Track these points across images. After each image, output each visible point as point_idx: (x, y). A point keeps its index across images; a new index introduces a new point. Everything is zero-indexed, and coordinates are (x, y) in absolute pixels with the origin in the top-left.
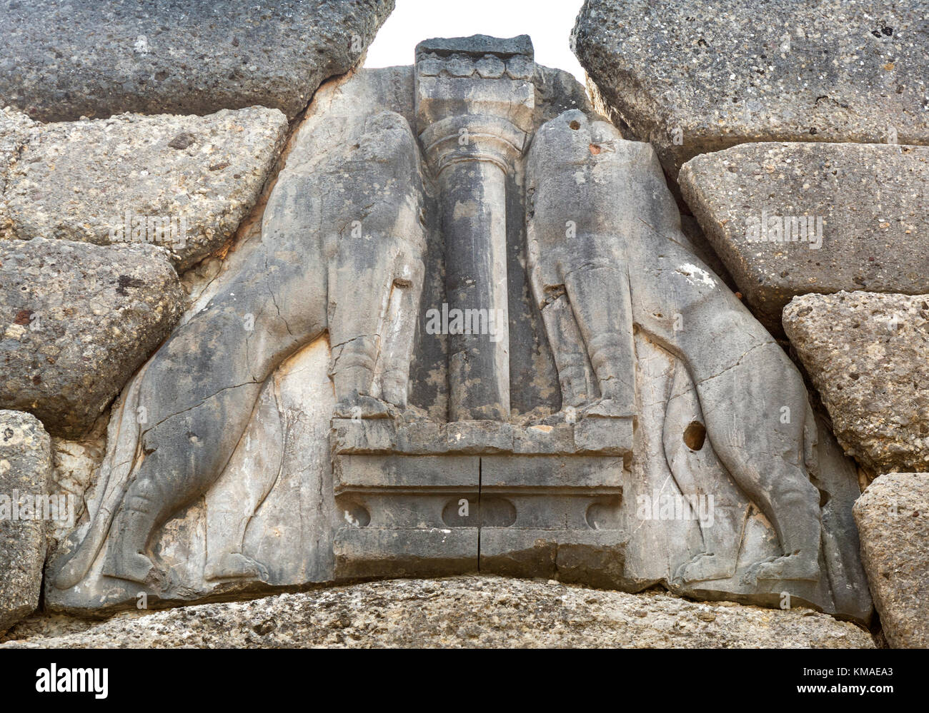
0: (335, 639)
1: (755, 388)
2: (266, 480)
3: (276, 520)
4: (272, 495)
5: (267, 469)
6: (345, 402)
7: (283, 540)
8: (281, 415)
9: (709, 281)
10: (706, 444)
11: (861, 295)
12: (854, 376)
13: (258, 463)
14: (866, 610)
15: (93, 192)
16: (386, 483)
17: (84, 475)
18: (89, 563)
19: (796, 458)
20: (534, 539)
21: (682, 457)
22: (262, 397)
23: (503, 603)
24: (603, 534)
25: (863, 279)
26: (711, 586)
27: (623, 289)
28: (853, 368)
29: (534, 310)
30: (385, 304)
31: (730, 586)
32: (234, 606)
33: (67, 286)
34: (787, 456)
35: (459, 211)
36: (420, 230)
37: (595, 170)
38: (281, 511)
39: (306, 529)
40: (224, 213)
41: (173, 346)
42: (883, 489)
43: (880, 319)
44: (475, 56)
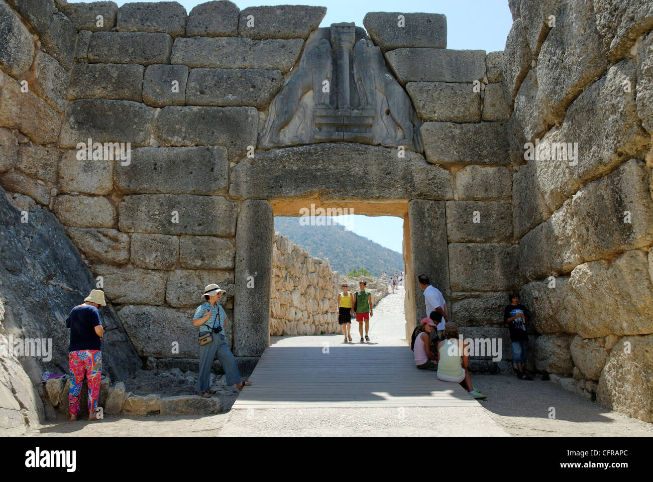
1: (400, 102)
2: (300, 121)
3: (302, 129)
4: (302, 124)
5: (301, 118)
6: (316, 105)
7: (304, 134)
8: (303, 107)
9: (391, 78)
10: (390, 114)
11: (422, 83)
12: (420, 101)
13: (299, 117)
14: (422, 150)
16: (325, 122)
17: (264, 119)
18: (266, 138)
19: (408, 118)
20: (353, 135)
21: (384, 117)
22: (300, 103)
23: (348, 149)
24: (368, 135)
25: (423, 79)
26: (391, 145)
27: (373, 80)
28: (420, 99)
29: (355, 84)
32: (295, 149)
33: (261, 80)
34: (406, 117)
35: (340, 62)
36: (332, 66)
37: (368, 53)
38: (304, 127)
39: (309, 131)
41: (283, 92)
42: (426, 126)
43: (426, 88)
44: (343, 27)
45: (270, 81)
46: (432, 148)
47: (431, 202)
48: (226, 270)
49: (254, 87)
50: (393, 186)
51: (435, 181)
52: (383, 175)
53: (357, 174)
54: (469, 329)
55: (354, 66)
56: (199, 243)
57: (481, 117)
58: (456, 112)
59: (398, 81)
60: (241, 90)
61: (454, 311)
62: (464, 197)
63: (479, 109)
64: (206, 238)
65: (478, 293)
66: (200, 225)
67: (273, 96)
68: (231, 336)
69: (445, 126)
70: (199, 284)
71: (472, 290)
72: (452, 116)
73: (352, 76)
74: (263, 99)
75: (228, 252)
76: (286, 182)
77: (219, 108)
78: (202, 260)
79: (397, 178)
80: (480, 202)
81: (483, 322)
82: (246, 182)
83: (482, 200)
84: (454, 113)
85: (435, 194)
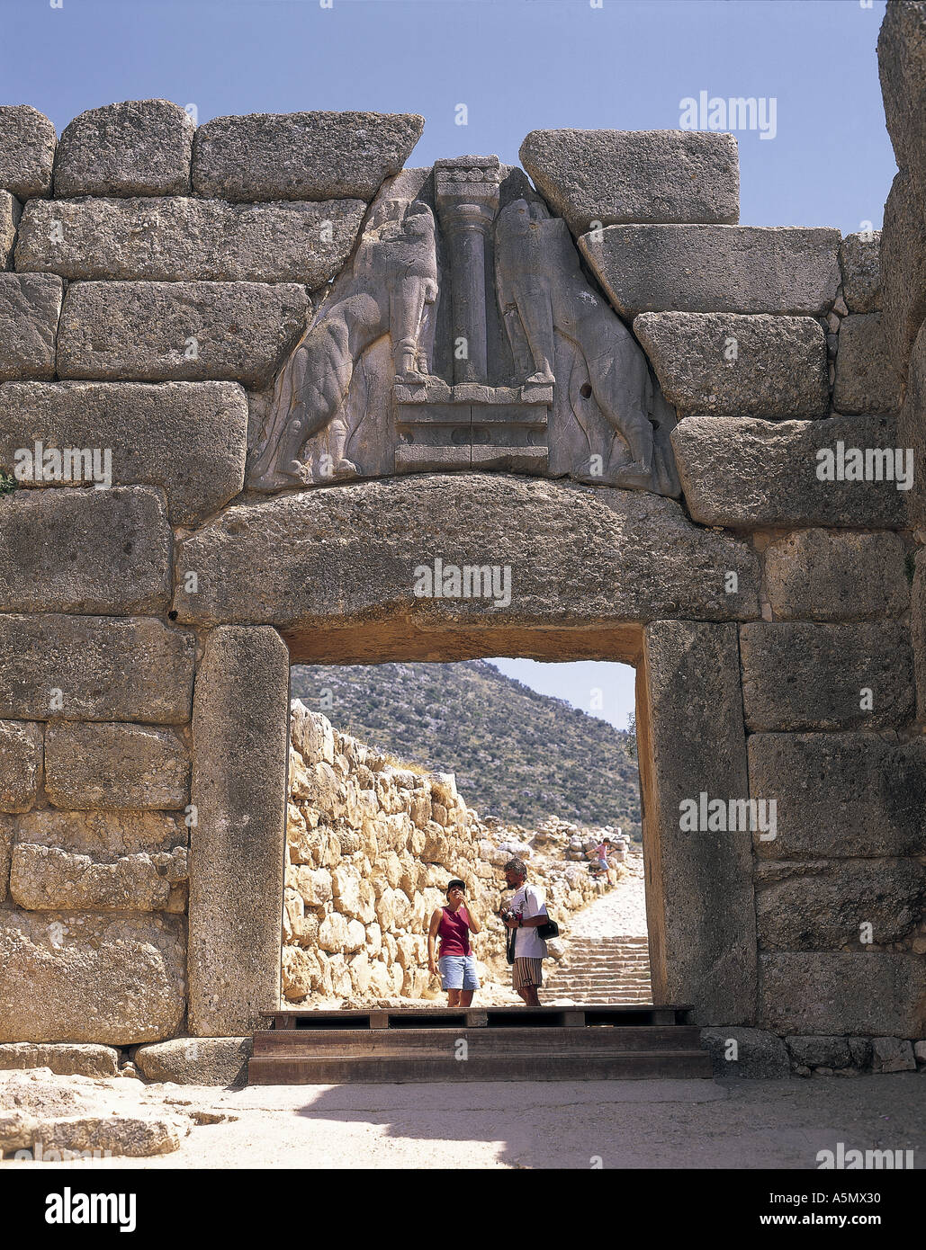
1: (618, 366)
2: (359, 417)
3: (364, 438)
4: (362, 424)
5: (360, 410)
7: (368, 450)
8: (365, 377)
9: (594, 301)
10: (592, 397)
11: (675, 315)
12: (671, 362)
13: (355, 406)
14: (676, 495)
16: (422, 420)
18: (267, 463)
19: (639, 406)
20: (499, 453)
21: (577, 407)
22: (356, 369)
23: (483, 489)
24: (536, 452)
25: (676, 304)
26: (594, 478)
27: (547, 308)
30: (420, 316)
32: (344, 490)
37: (533, 239)
38: (367, 433)
39: (380, 444)
40: (334, 264)
42: (687, 424)
43: (685, 328)
44: (467, 169)
47: (701, 627)
48: (166, 812)
49: (235, 329)
54: (803, 956)
55: (498, 269)
56: (96, 742)
57: (831, 402)
58: (763, 390)
59: (613, 309)
60: (201, 337)
61: (764, 909)
62: (787, 612)
63: (825, 382)
64: (113, 728)
65: (825, 863)
66: (97, 693)
67: (286, 351)
68: (182, 985)
69: (737, 427)
70: (98, 848)
71: (811, 857)
73: (491, 294)
74: (259, 361)
75: (171, 762)
76: (324, 579)
77: (145, 386)
78: (105, 785)
80: (828, 626)
81: (838, 938)
83: (835, 619)
84: (759, 393)
85: (711, 604)
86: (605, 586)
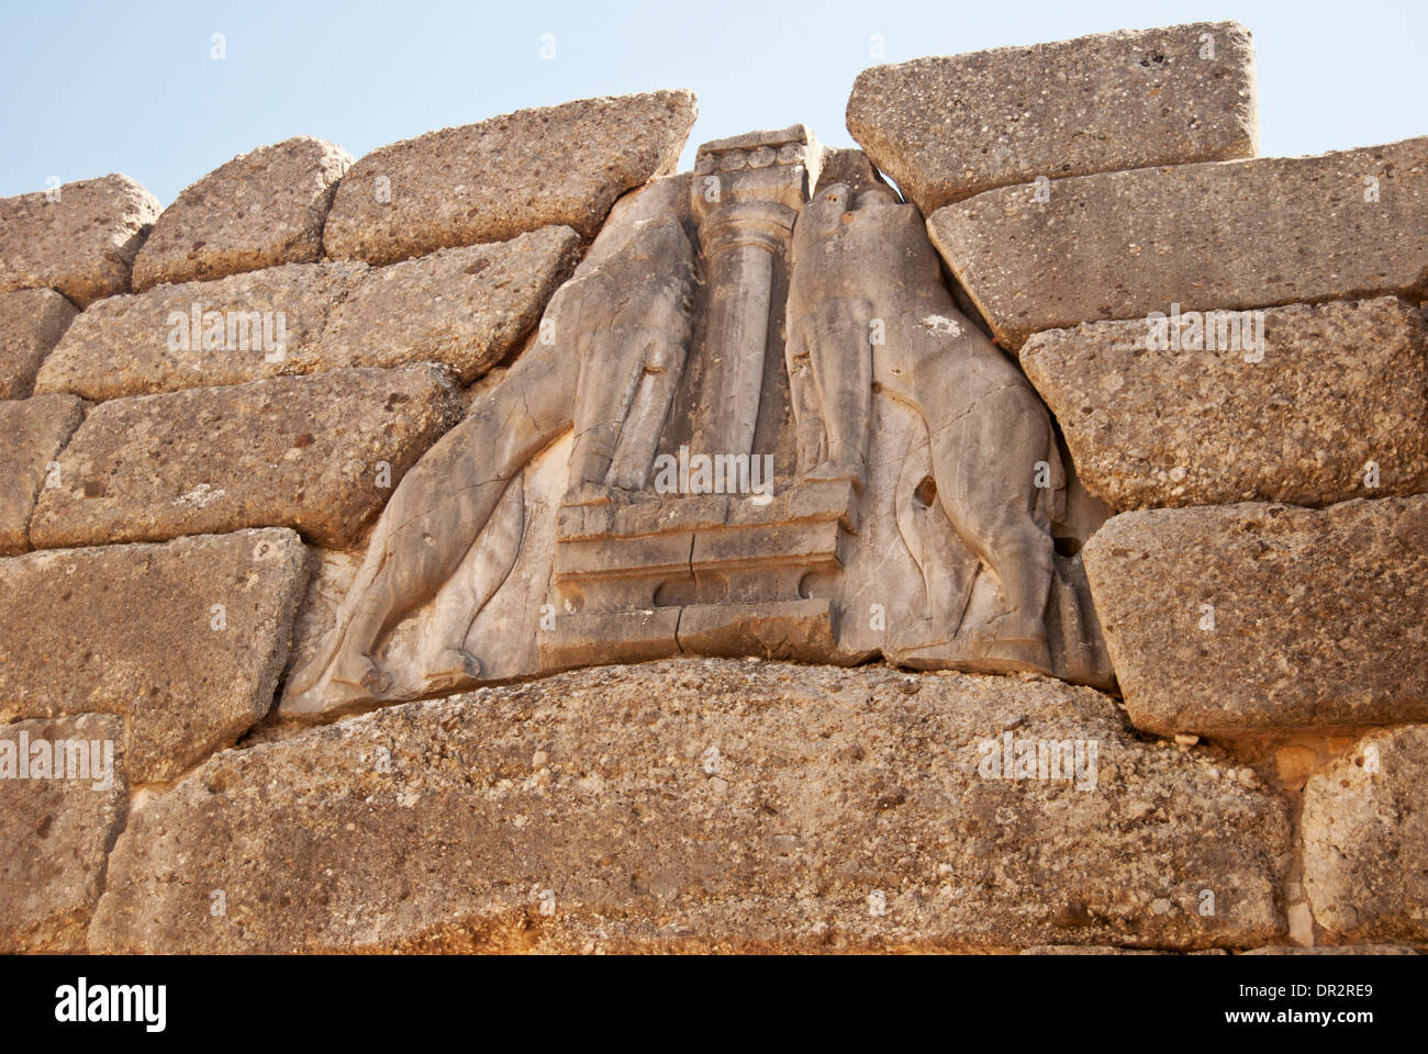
0: (516, 732)
1: (984, 434)
2: (495, 575)
3: (501, 613)
4: (503, 588)
5: (499, 563)
6: (571, 490)
7: (504, 633)
8: (524, 509)
9: (953, 329)
10: (935, 502)
11: (1101, 326)
12: (1088, 411)
13: (491, 557)
15: (391, 321)
16: (598, 568)
18: (321, 668)
19: (1024, 505)
21: (906, 520)
22: (508, 493)
23: (685, 685)
24: (804, 609)
25: (1109, 308)
26: (925, 655)
27: (861, 350)
28: (1086, 403)
30: (628, 391)
31: (947, 652)
33: (344, 409)
34: (1013, 503)
35: (719, 293)
37: (846, 239)
38: (508, 603)
39: (528, 620)
40: (499, 326)
43: (1119, 347)
44: (747, 151)
45: (380, 412)
46: (1146, 645)
49: (306, 441)
50: (913, 869)
51: (1162, 833)
52: (860, 814)
53: (715, 817)
60: (248, 460)
69: (1226, 524)
72: (1267, 470)
74: (330, 489)
76: (354, 873)
77: (142, 547)
79: (939, 824)
82: (172, 878)
84: (1279, 453)
85: (1161, 906)
86: (917, 872)
